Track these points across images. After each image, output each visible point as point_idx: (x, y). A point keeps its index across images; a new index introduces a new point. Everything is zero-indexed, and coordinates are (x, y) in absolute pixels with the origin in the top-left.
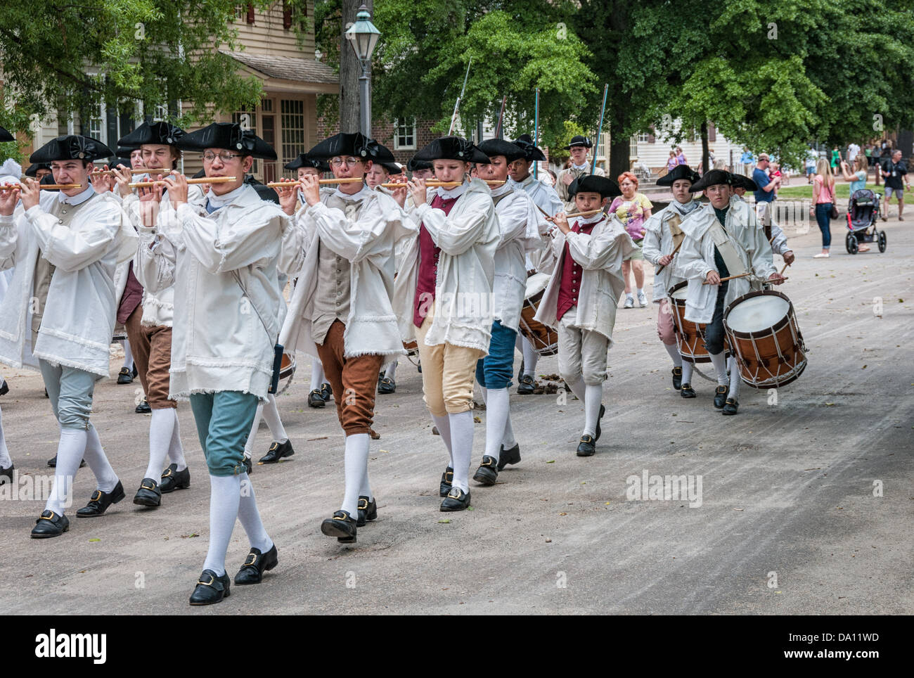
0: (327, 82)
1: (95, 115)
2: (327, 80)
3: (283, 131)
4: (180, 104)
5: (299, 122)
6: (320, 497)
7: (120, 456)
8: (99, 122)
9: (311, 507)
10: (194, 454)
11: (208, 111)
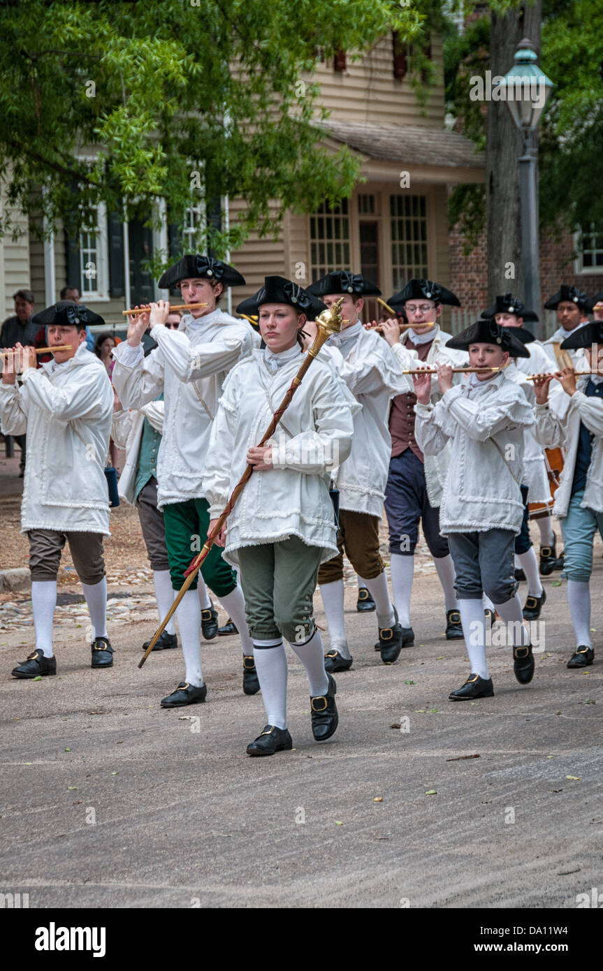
0: (464, 166)
1: (88, 224)
2: (465, 161)
3: (394, 247)
4: (226, 204)
5: (420, 231)
6: (471, 855)
7: (143, 786)
8: (94, 234)
9: (457, 872)
10: (263, 783)
11: (273, 215)
